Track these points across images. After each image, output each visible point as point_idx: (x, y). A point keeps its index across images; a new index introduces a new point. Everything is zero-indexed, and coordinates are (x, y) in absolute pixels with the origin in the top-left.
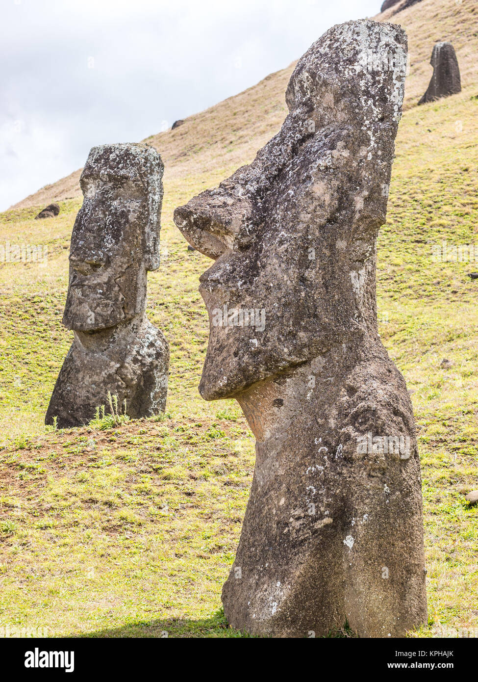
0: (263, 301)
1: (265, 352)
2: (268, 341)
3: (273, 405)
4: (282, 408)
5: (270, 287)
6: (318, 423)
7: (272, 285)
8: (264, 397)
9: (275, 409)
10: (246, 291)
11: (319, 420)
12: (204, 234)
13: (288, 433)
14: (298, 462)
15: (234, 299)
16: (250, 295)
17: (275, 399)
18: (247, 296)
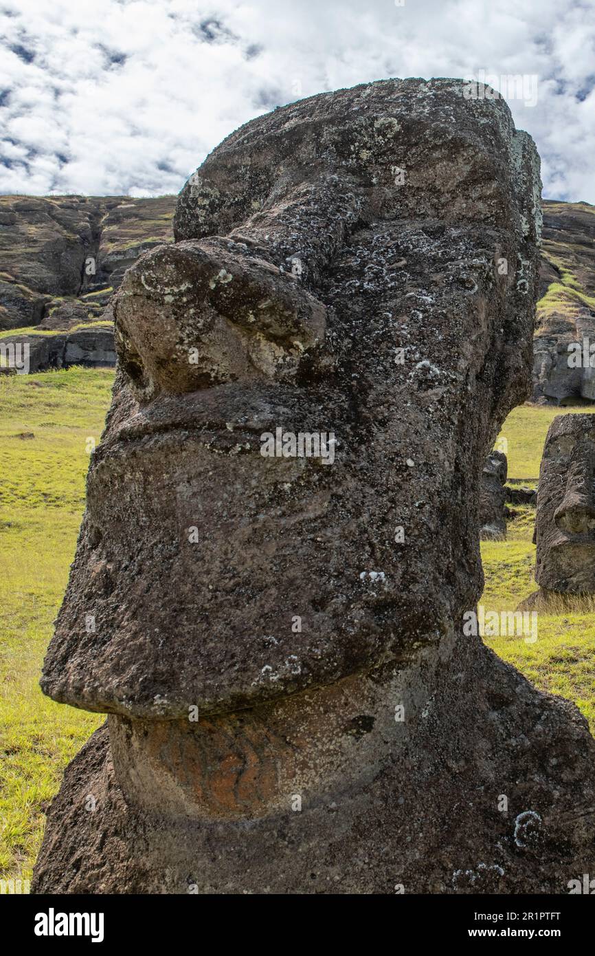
0: (391, 494)
1: (410, 604)
2: (414, 581)
3: (345, 731)
4: (367, 736)
5: (407, 467)
6: (449, 769)
7: (410, 463)
8: (326, 712)
9: (347, 741)
10: (345, 465)
11: (452, 764)
12: (221, 323)
13: (373, 795)
14: (416, 862)
15: (316, 477)
16: (354, 476)
17: (355, 715)
18: (348, 477)
